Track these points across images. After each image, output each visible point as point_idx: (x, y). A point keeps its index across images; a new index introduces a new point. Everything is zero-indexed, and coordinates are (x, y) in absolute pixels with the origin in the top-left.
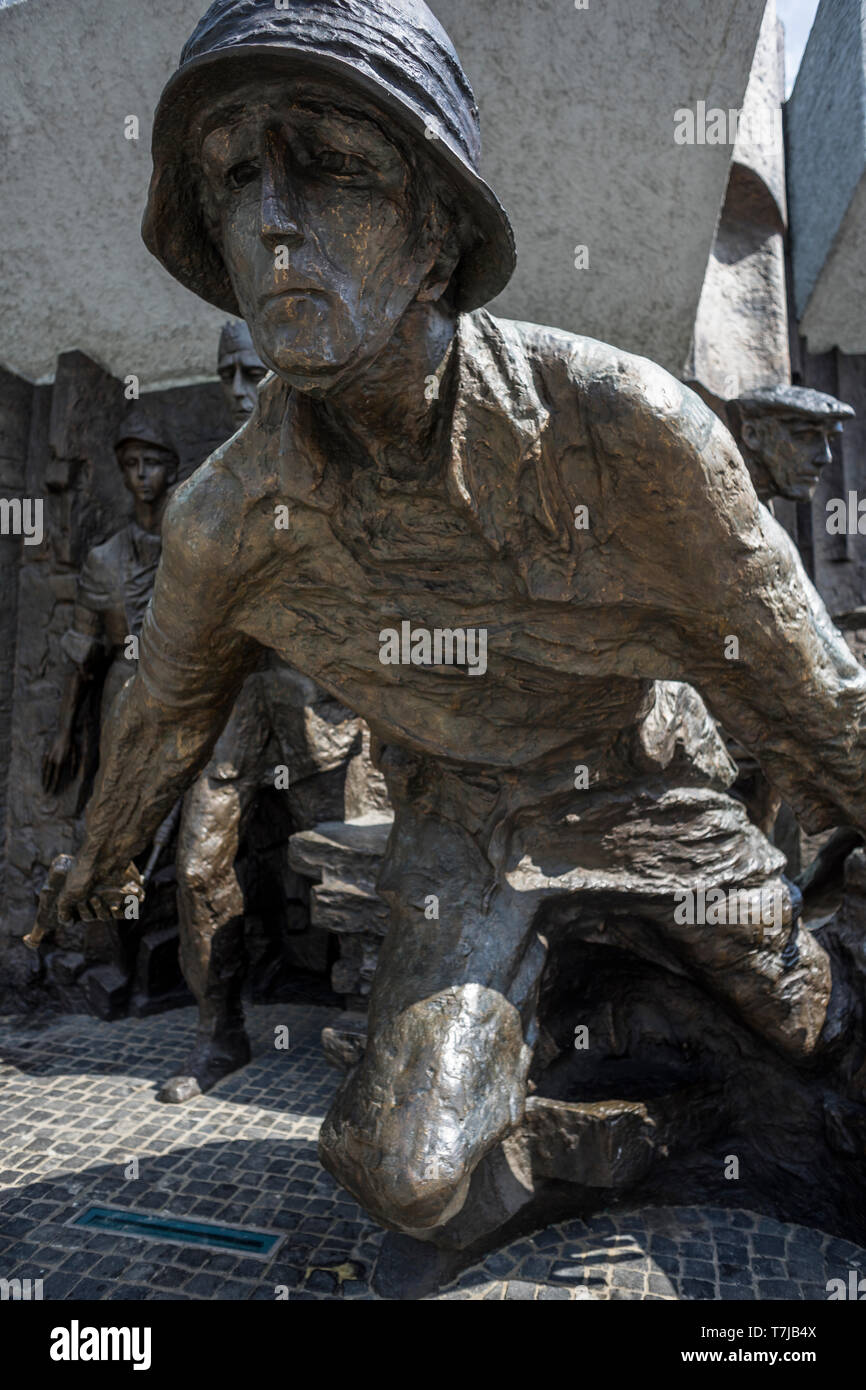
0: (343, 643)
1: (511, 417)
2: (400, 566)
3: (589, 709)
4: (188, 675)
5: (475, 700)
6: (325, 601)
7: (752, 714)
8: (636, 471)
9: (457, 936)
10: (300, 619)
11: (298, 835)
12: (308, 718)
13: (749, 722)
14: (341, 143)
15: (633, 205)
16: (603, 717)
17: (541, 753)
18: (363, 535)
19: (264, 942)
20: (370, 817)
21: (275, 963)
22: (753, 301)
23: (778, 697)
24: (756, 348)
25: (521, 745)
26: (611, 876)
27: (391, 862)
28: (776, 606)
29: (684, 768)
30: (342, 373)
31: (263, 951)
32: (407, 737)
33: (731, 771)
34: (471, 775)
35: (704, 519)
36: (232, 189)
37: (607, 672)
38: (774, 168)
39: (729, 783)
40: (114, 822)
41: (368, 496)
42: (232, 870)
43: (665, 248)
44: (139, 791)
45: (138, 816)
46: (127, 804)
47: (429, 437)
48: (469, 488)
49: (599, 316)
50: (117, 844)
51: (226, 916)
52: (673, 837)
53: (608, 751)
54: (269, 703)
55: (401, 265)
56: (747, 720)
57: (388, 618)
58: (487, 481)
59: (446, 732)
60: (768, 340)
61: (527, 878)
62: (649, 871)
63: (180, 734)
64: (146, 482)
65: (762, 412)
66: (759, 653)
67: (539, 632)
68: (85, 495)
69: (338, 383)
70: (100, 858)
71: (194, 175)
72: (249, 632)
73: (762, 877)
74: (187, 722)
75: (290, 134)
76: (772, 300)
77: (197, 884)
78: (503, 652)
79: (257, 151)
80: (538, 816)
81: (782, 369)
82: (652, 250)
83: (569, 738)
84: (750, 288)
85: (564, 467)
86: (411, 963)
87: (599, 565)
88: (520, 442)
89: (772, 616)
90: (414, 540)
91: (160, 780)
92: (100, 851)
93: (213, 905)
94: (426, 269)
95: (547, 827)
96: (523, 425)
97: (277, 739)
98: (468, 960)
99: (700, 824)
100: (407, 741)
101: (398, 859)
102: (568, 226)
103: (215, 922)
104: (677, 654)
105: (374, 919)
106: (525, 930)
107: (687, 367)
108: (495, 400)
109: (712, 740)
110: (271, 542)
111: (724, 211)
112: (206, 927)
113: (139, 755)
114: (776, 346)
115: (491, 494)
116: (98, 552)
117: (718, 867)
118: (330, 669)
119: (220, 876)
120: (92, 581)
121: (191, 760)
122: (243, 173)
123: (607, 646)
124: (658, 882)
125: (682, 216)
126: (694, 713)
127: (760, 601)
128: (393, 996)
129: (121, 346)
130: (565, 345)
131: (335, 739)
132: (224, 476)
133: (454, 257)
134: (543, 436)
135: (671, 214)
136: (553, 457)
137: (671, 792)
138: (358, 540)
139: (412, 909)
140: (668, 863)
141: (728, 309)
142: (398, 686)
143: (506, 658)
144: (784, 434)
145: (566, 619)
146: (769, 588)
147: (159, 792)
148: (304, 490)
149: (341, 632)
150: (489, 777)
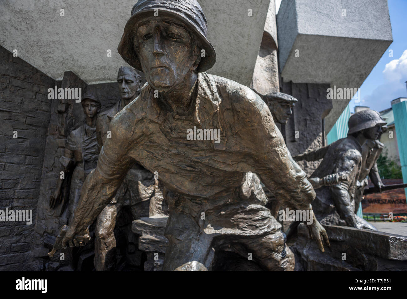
0: (160, 161)
1: (212, 100)
2: (179, 139)
3: (229, 181)
4: (113, 169)
5: (197, 178)
6: (156, 149)
7: (273, 182)
8: (244, 116)
9: (190, 247)
10: (148, 153)
11: (135, 221)
12: (139, 184)
13: (272, 185)
14: (174, 31)
15: (237, 41)
16: (232, 183)
17: (215, 193)
18: (169, 130)
19: (121, 257)
20: (157, 216)
21: (123, 264)
22: (269, 68)
23: (280, 178)
24: (270, 81)
25: (209, 191)
26: (233, 230)
27: (169, 226)
28: (280, 153)
29: (253, 198)
30: (171, 88)
31: (120, 260)
32: (177, 188)
33: (266, 200)
34: (194, 200)
35: (261, 129)
36: (144, 40)
37: (234, 170)
38: (274, 33)
39: (266, 203)
40: (84, 214)
41: (171, 120)
42: (113, 232)
43: (245, 52)
44: (93, 204)
45: (92, 213)
46: (89, 209)
47: (189, 104)
48: (199, 119)
49: (227, 70)
50: (84, 221)
51: (111, 247)
52: (251, 219)
53: (233, 194)
54: (127, 180)
55: (187, 61)
56: (272, 184)
57: (174, 154)
58: (204, 117)
59: (188, 187)
60: (273, 79)
61: (210, 230)
62: (244, 229)
63: (108, 187)
64: (91, 112)
65: (273, 99)
66: (275, 165)
67: (216, 158)
68: (70, 115)
69: (169, 91)
70: (78, 226)
71: (133, 35)
72: (133, 157)
73: (275, 231)
74: (111, 183)
75: (162, 28)
76: (274, 68)
77: (102, 237)
78: (206, 164)
79: (153, 31)
80: (213, 212)
81: (277, 87)
82: (242, 53)
83: (222, 189)
84: (268, 64)
85: (225, 114)
86: (176, 256)
87: (233, 141)
88: (214, 107)
89: (278, 155)
90: (183, 132)
91: (101, 201)
92: (78, 224)
93: (107, 244)
94: (193, 62)
95: (215, 215)
96: (215, 103)
97: (129, 191)
98: (193, 254)
99: (258, 215)
100: (177, 189)
101: (171, 225)
102: (219, 45)
103: (107, 249)
104: (253, 165)
105: (159, 247)
106: (209, 246)
107: (251, 85)
108: (207, 96)
109: (261, 191)
110: (142, 132)
111: (261, 43)
112: (104, 251)
113: (95, 193)
114: (275, 80)
115: (205, 120)
116: (74, 132)
117: (263, 227)
118: (156, 168)
119: (109, 234)
120: (72, 141)
121: (111, 195)
122: (148, 36)
123: (235, 163)
124: (246, 232)
125: (250, 44)
126: (256, 183)
127: (275, 151)
128: (171, 265)
129: (84, 70)
130: (226, 82)
131: (147, 191)
132: (130, 113)
133: (199, 59)
134: (220, 106)
135: (247, 44)
136: (222, 111)
137: (250, 206)
138: (168, 132)
139: (176, 240)
140: (249, 226)
141: (262, 69)
142: (176, 173)
143: (206, 166)
144: (279, 105)
145: (224, 155)
146: (278, 148)
147: (100, 205)
148: (154, 118)
149: (160, 157)
150: (199, 200)
